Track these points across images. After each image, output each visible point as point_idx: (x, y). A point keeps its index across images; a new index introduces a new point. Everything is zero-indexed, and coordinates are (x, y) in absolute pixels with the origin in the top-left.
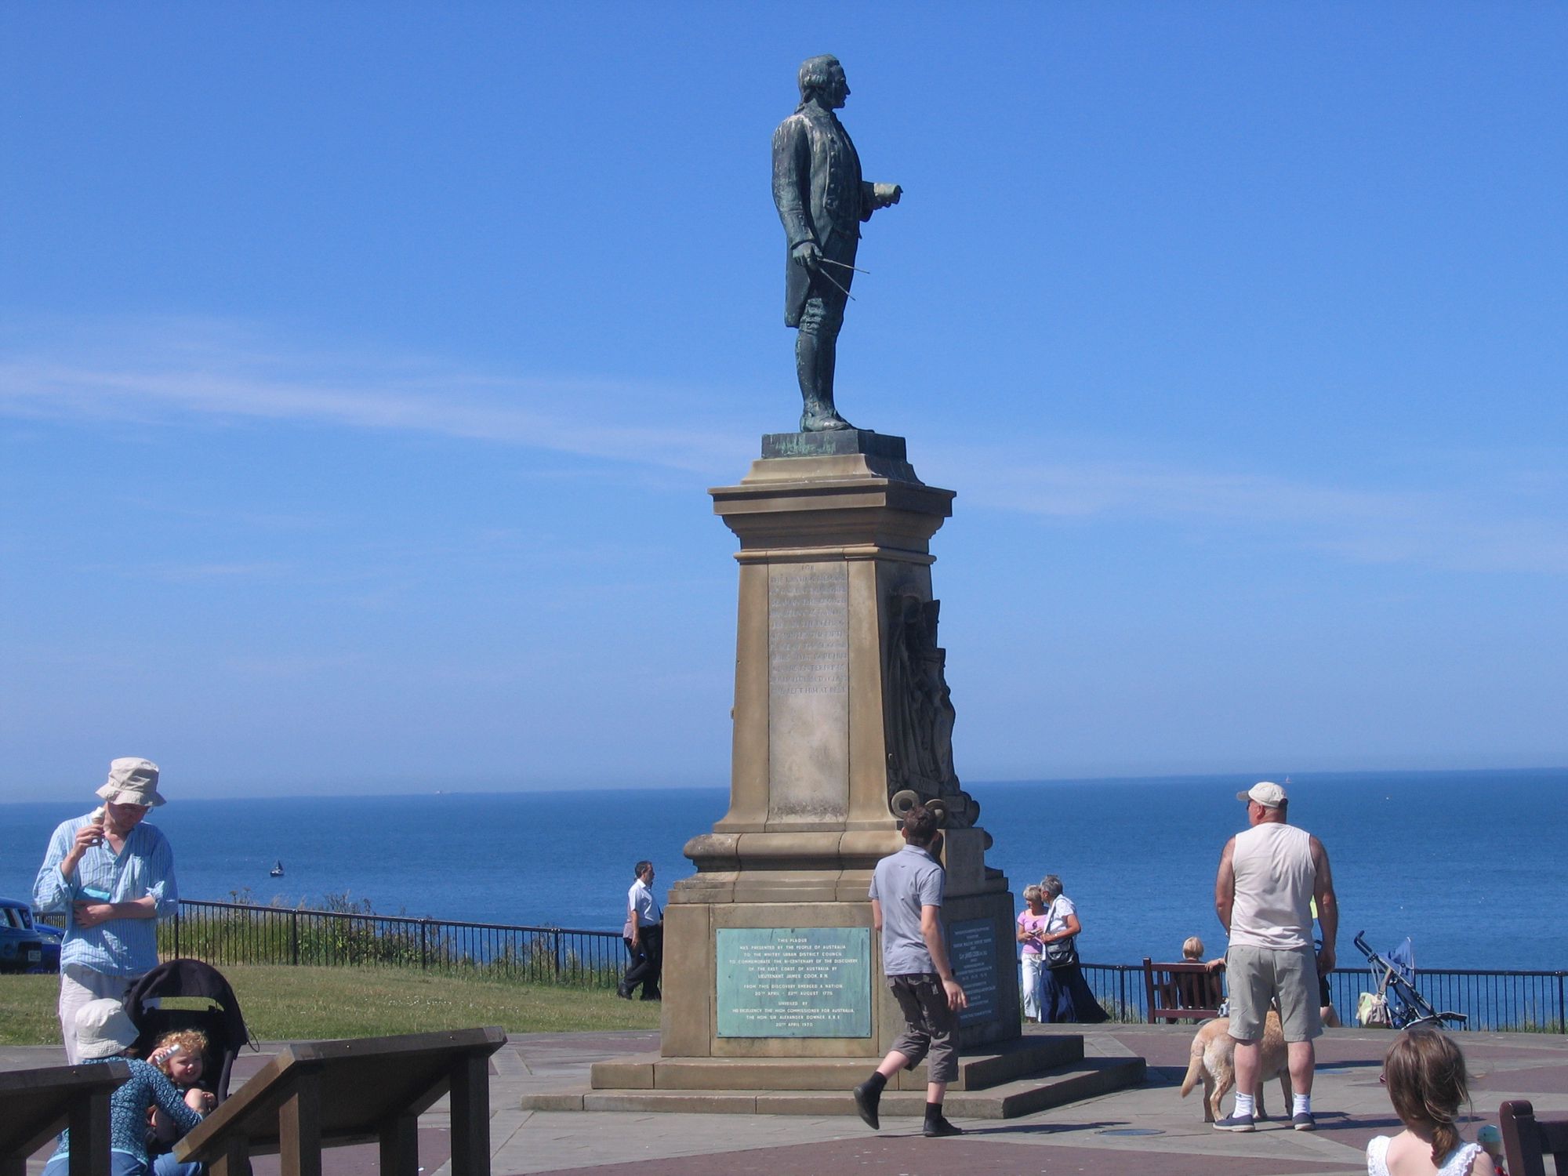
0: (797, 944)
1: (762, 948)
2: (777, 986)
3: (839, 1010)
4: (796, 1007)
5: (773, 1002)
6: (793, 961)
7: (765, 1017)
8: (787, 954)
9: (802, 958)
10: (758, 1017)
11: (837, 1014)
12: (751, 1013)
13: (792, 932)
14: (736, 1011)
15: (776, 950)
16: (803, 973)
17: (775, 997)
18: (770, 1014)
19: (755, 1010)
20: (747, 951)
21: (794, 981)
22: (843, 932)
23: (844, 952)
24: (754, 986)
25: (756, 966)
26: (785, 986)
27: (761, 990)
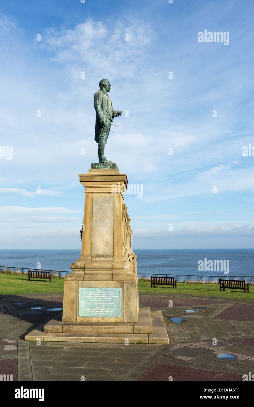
0: (102, 292)
1: (92, 293)
2: (96, 303)
3: (113, 310)
4: (101, 309)
5: (94, 307)
6: (100, 297)
7: (92, 311)
8: (98, 295)
9: (103, 296)
10: (90, 311)
11: (112, 311)
12: (88, 310)
13: (100, 289)
14: (84, 309)
15: (96, 293)
16: (103, 299)
17: (95, 306)
18: (94, 310)
19: (90, 310)
20: (87, 294)
21: (101, 302)
22: (114, 289)
23: (115, 294)
24: (89, 303)
25: (90, 297)
26: (98, 303)
27: (91, 304)
